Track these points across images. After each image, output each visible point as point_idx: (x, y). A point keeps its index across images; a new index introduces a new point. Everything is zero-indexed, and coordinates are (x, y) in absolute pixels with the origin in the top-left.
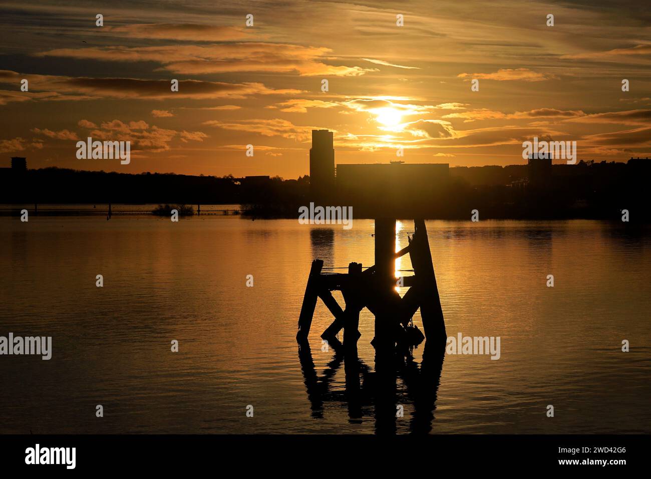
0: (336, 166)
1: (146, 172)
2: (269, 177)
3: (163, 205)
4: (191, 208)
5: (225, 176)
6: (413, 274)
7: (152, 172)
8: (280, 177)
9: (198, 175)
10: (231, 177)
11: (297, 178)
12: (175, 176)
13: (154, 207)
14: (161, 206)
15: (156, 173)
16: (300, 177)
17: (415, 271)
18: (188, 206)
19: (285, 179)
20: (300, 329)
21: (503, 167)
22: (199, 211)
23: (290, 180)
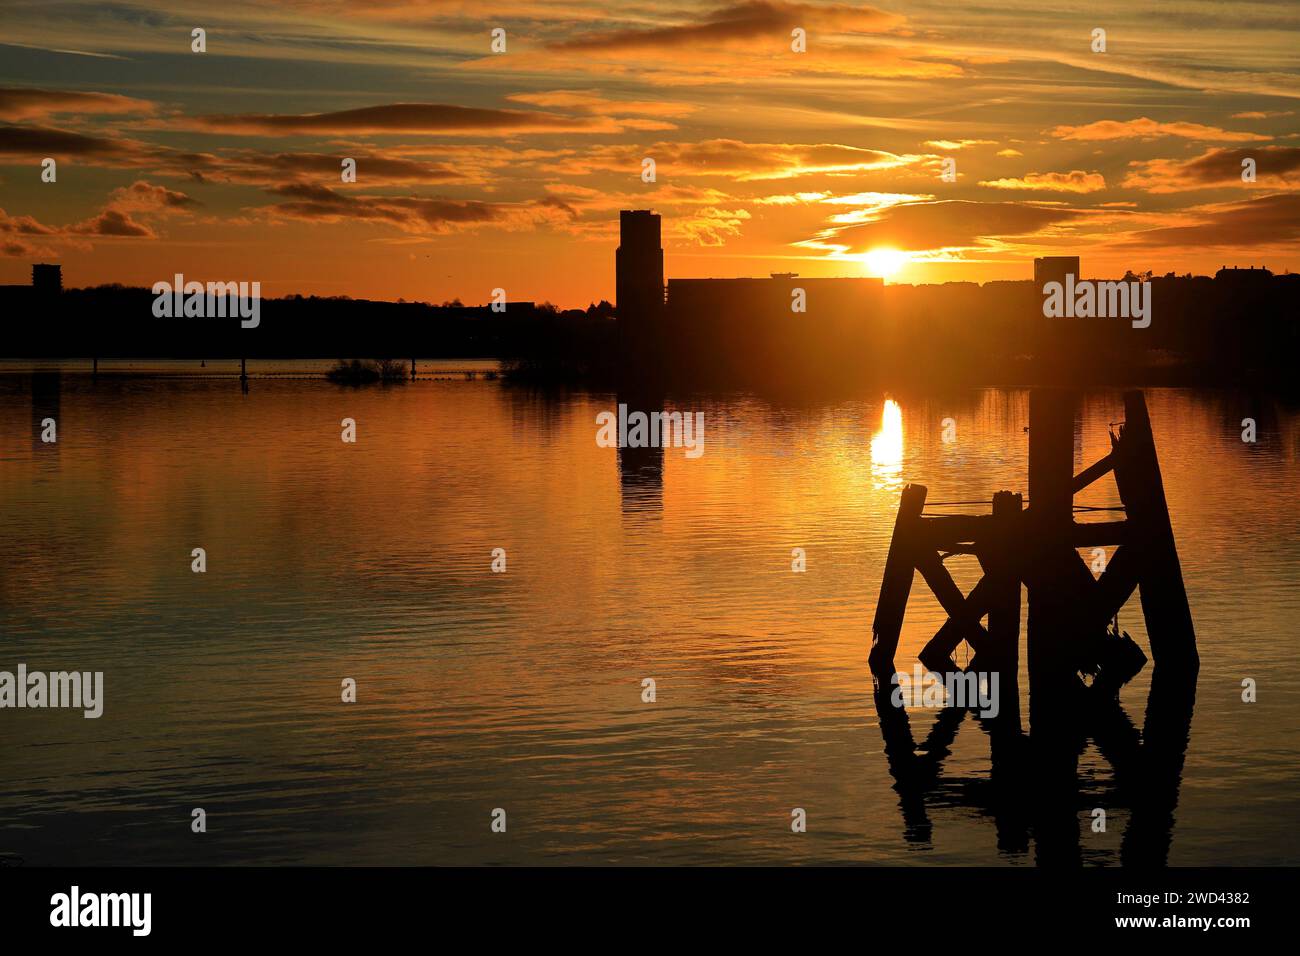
0: (666, 284)
1: (294, 293)
2: (533, 304)
3: (349, 361)
4: (403, 367)
5: (446, 303)
6: (1123, 516)
7: (306, 295)
8: (552, 304)
9: (394, 300)
10: (459, 304)
11: (585, 308)
12: (350, 302)
13: (328, 365)
14: (344, 363)
15: (312, 297)
16: (592, 305)
17: (1127, 510)
18: (396, 363)
19: (562, 309)
20: (876, 641)
21: (981, 285)
22: (414, 372)
23: (572, 311)
